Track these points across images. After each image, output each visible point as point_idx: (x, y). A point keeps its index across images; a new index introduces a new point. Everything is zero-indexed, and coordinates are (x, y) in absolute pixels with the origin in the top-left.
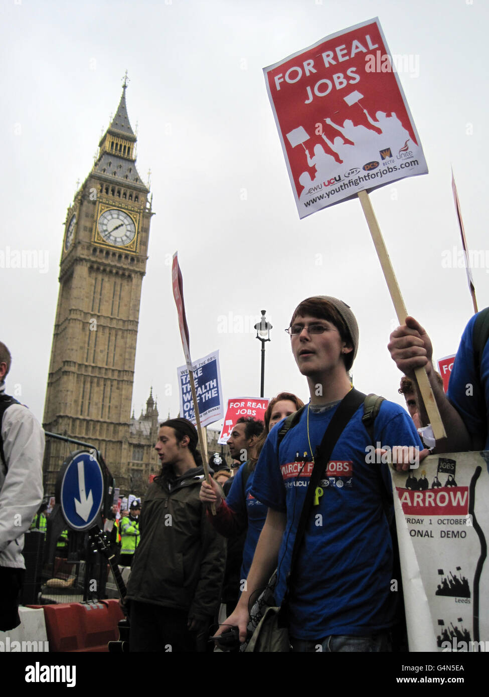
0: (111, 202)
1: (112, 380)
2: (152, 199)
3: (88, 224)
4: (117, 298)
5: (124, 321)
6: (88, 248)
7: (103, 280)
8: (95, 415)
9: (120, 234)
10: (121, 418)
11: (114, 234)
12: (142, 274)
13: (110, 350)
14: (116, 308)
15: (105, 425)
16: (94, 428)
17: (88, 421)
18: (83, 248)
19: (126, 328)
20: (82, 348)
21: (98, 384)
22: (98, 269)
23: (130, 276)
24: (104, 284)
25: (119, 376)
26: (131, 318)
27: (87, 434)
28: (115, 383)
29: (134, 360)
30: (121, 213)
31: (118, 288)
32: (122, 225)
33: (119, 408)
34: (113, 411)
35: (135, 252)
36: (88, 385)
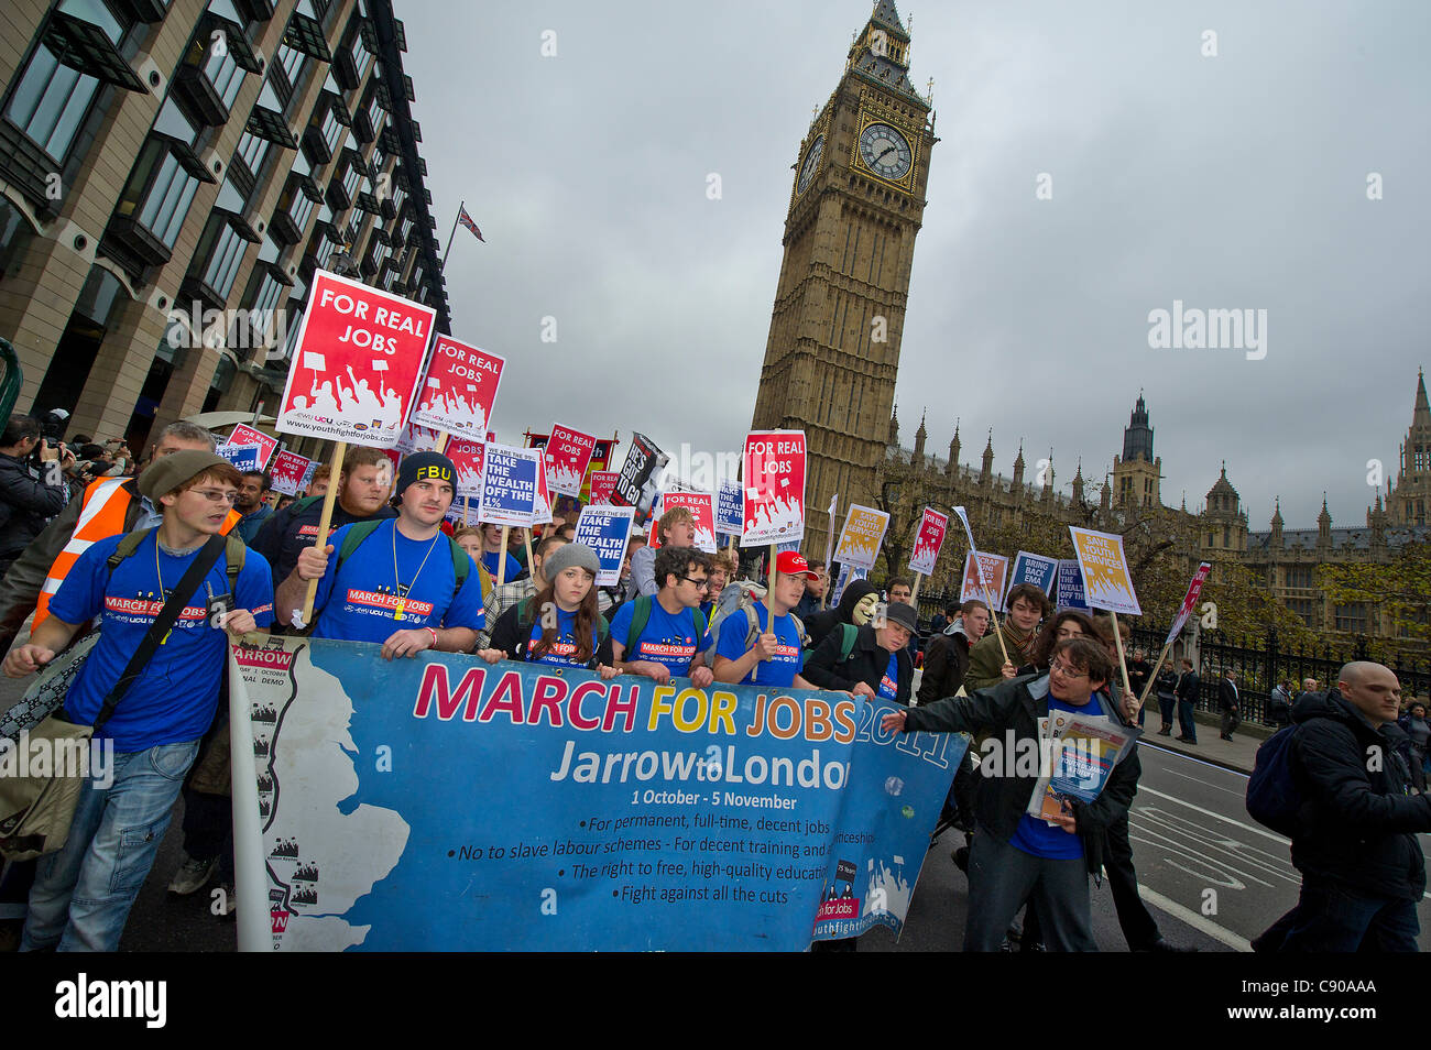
0: (879, 112)
1: (865, 377)
2: (934, 119)
3: (846, 142)
4: (878, 258)
5: (886, 293)
6: (843, 177)
7: (860, 228)
8: (837, 425)
9: (890, 161)
10: (875, 435)
11: (883, 161)
12: (917, 226)
13: (864, 332)
14: (876, 271)
15: (851, 441)
16: (835, 443)
17: (827, 432)
18: (836, 175)
19: (888, 303)
20: (825, 323)
21: (845, 382)
22: (855, 210)
23: (898, 228)
24: (862, 234)
25: (874, 372)
26: (898, 289)
27: (824, 451)
28: (868, 381)
29: (899, 351)
30: (892, 131)
31: (880, 243)
32: (893, 150)
33: (872, 420)
34: (864, 423)
35: (910, 191)
36: (831, 379)
